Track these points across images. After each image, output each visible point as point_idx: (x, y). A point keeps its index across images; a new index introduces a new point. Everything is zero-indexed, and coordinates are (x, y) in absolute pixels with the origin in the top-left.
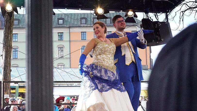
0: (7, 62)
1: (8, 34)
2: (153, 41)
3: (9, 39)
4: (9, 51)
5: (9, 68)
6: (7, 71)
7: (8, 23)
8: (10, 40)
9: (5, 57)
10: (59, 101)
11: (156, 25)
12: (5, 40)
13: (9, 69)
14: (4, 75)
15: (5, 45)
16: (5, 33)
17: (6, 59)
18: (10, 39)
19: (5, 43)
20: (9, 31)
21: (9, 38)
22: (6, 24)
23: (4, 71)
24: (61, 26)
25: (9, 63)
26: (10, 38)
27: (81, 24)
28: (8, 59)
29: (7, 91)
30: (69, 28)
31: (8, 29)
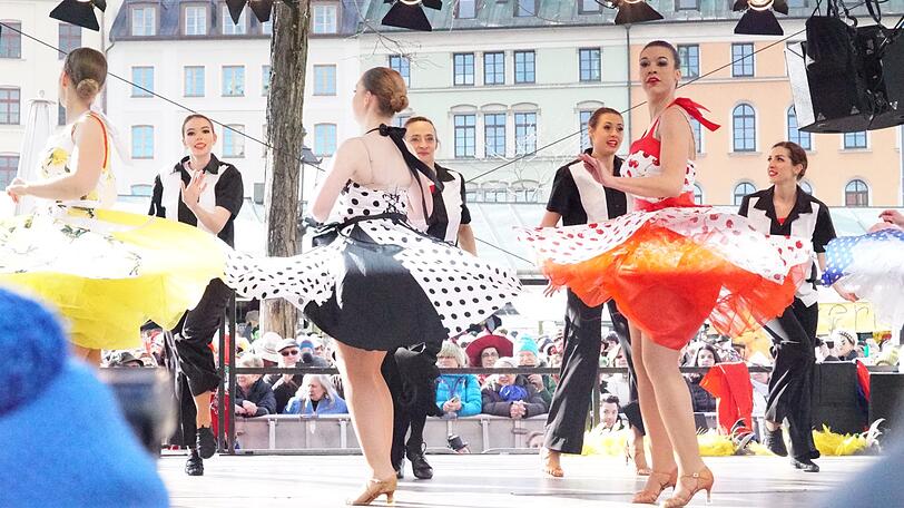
0: (283, 193)
1: (287, 78)
2: (855, 111)
3: (292, 103)
4: (290, 148)
5: (289, 216)
6: (283, 232)
7: (286, 34)
8: (295, 105)
9: (275, 174)
10: (481, 352)
11: (870, 43)
12: (277, 103)
13: (288, 221)
14: (270, 244)
15: (275, 126)
16: (273, 79)
17: (280, 183)
18: (295, 102)
19: (275, 116)
20: (289, 67)
21: (292, 96)
22: (279, 41)
23: (270, 231)
24: (590, 19)
25: (290, 199)
26: (296, 95)
27: (677, 9)
28: (288, 181)
29: (281, 312)
30: (628, 29)
31: (287, 58)
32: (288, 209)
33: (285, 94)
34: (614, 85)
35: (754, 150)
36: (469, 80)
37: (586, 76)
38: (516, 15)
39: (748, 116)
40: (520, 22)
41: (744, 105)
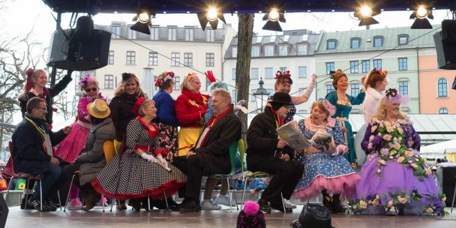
30: (418, 50)
34: (412, 72)
36: (356, 71)
37: (401, 68)
38: (374, 46)
40: (375, 49)
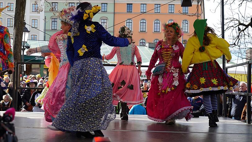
0: (18, 40)
1: (20, 10)
5: (19, 46)
9: (16, 35)
20: (21, 7)
25: (20, 41)
31: (20, 5)
32: (19, 44)
33: (19, 14)
34: (110, 13)
35: (145, 31)
37: (103, 10)
39: (144, 23)
41: (143, 20)
